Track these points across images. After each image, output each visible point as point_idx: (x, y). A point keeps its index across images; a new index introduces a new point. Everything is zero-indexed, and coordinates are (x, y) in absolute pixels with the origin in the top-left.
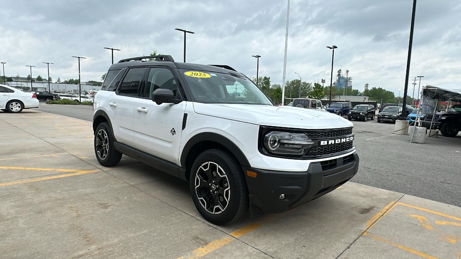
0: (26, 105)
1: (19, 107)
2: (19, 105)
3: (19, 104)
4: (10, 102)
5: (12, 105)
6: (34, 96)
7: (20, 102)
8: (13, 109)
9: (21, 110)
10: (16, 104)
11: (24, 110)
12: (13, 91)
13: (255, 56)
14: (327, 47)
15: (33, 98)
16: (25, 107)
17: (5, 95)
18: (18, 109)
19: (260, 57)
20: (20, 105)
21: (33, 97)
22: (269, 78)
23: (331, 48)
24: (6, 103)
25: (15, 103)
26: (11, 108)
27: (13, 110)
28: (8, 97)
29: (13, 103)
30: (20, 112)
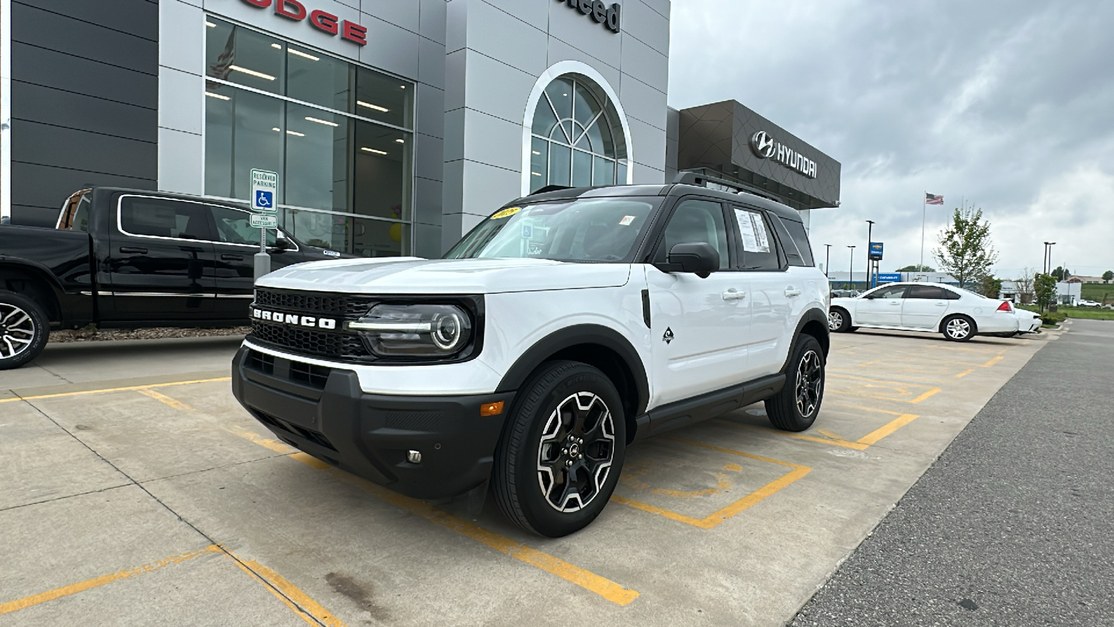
0: (981, 326)
1: (966, 329)
2: (966, 325)
3: (966, 323)
4: (947, 320)
5: (952, 324)
6: (1004, 306)
7: (969, 320)
8: (954, 334)
9: (970, 335)
10: (961, 322)
11: (976, 338)
12: (957, 297)
15: (999, 311)
16: (979, 331)
17: (940, 305)
18: (963, 334)
20: (968, 325)
21: (999, 309)
24: (940, 321)
25: (958, 320)
26: (950, 331)
27: (952, 336)
28: (946, 307)
29: (954, 320)
30: (966, 340)
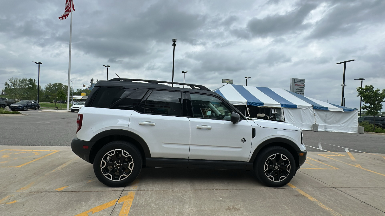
13: (35, 62)
14: (104, 66)
19: (42, 64)
22: (35, 80)
23: (106, 67)
